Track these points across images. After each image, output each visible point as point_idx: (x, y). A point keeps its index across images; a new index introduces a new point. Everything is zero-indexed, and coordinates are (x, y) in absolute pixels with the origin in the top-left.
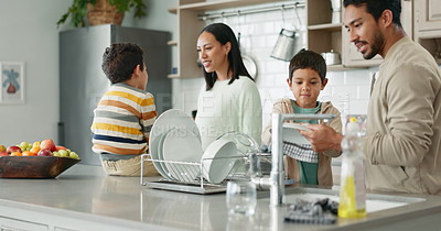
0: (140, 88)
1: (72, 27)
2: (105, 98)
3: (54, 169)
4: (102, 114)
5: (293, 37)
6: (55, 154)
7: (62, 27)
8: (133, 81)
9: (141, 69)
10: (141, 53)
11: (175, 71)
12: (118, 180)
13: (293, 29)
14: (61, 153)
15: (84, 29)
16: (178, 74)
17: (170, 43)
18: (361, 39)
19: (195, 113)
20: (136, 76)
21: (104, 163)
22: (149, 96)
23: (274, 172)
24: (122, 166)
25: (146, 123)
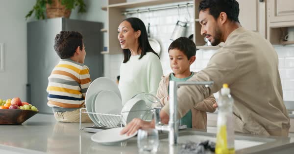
0: (80, 62)
1: (36, 20)
2: (56, 69)
3: (20, 118)
4: (54, 80)
5: (185, 26)
6: (21, 108)
7: (29, 19)
8: (75, 57)
9: (81, 49)
10: (82, 37)
11: (105, 49)
12: (65, 125)
13: (186, 21)
14: (26, 107)
15: (44, 21)
16: (108, 51)
17: (102, 30)
18: (207, 33)
19: (119, 78)
20: (77, 54)
21: (55, 114)
22: (85, 67)
23: (171, 122)
24: (67, 116)
25: (83, 86)
